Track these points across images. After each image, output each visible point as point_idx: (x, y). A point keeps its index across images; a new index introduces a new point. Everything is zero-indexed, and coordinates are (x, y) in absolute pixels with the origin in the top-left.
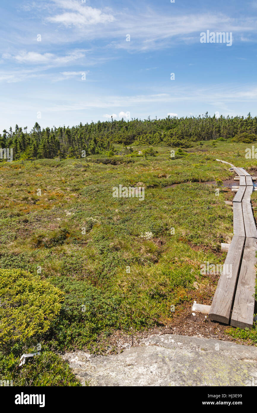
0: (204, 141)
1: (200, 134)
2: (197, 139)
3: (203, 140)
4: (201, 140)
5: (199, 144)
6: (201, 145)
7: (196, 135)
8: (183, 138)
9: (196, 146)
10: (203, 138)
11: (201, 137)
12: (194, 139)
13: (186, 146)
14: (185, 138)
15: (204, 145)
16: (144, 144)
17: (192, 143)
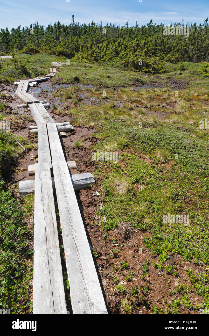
0: (189, 63)
1: (185, 49)
2: (177, 58)
3: (189, 61)
4: (184, 61)
5: (179, 68)
6: (182, 70)
7: (178, 50)
8: (155, 54)
9: (173, 70)
10: (189, 57)
11: (186, 56)
12: (173, 58)
13: (154, 69)
14: (158, 55)
15: (186, 71)
16: (86, 59)
17: (167, 64)
